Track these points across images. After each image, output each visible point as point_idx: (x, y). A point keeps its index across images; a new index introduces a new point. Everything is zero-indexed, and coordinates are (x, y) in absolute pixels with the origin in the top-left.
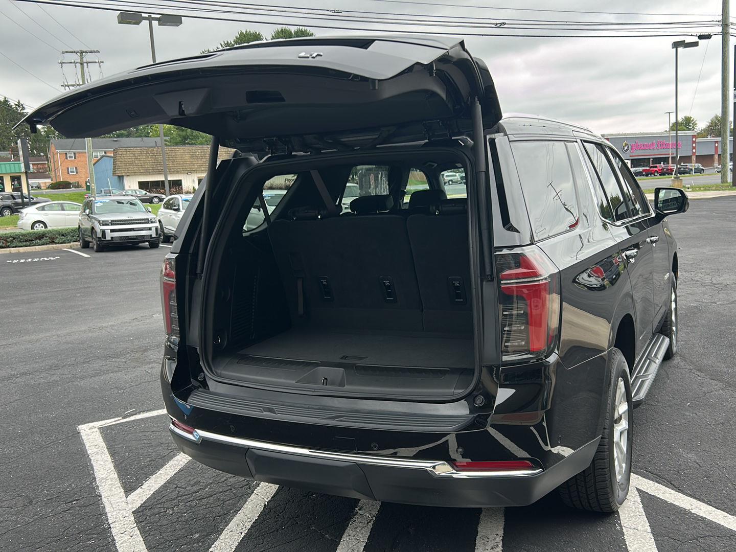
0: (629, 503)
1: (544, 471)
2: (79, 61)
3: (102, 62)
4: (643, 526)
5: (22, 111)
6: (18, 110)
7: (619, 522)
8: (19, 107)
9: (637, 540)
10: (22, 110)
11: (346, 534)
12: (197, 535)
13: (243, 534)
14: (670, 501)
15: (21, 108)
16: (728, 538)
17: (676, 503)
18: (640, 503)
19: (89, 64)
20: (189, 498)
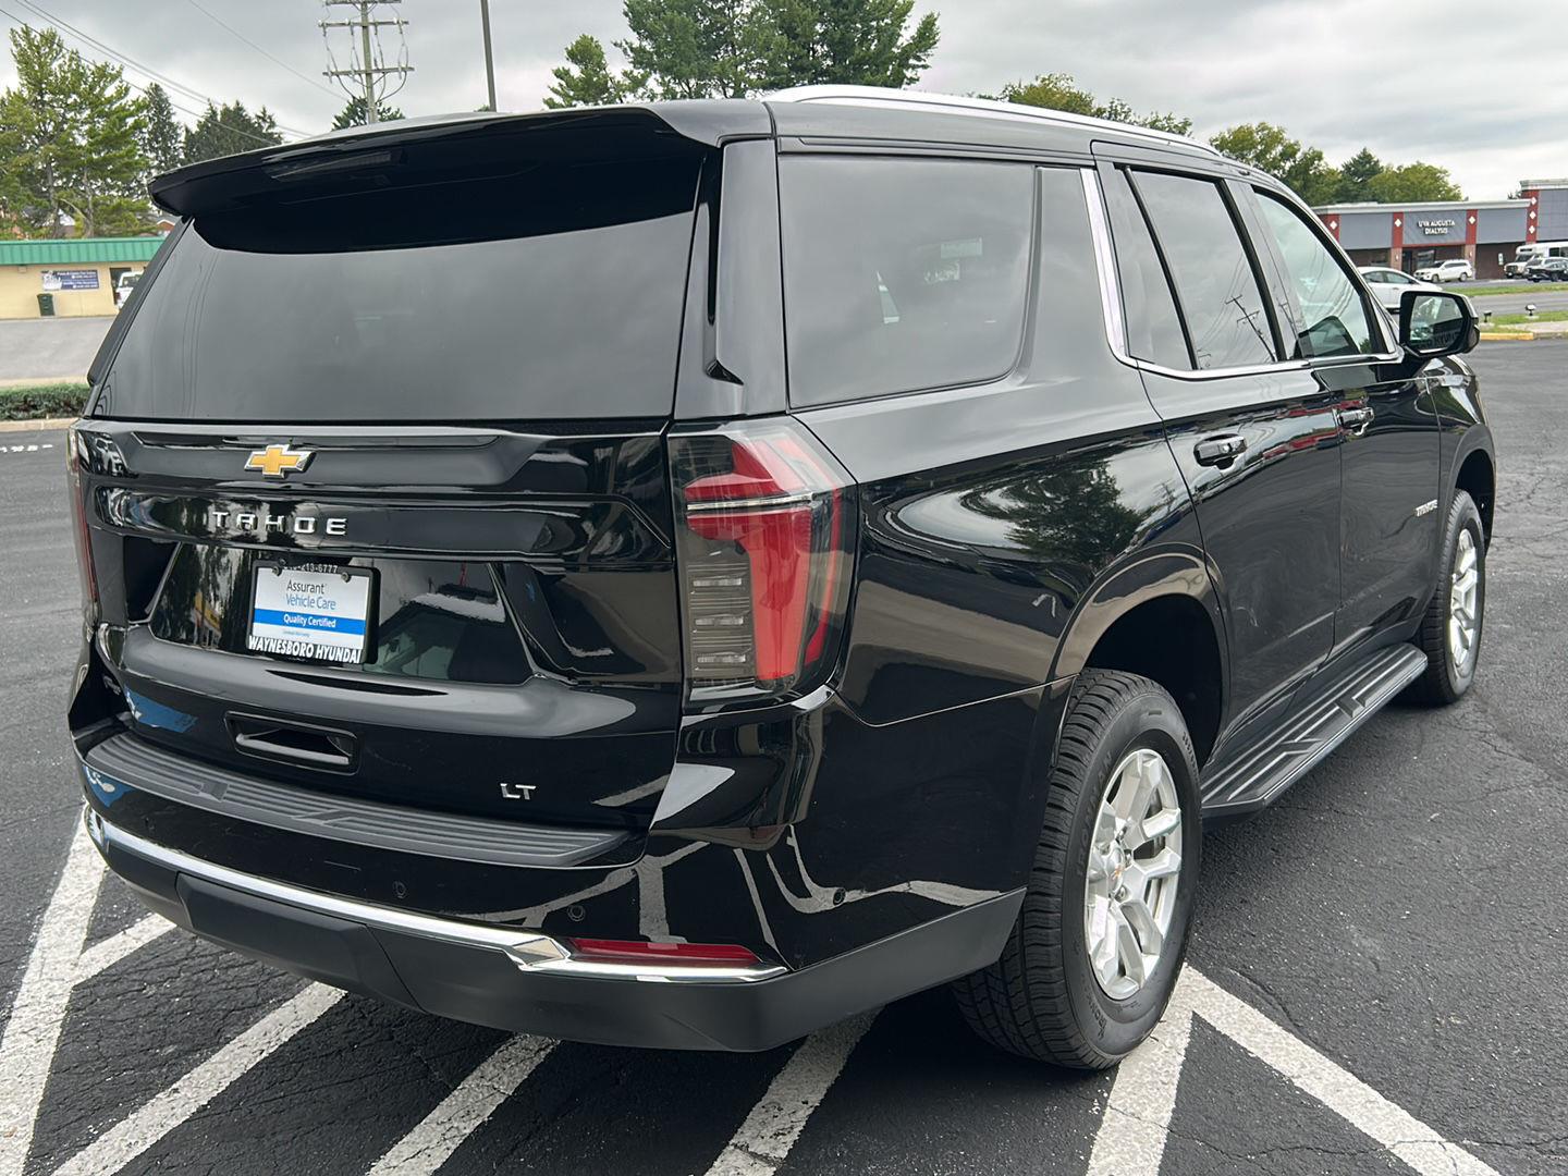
0: (1156, 1051)
1: (791, 972)
2: (360, 20)
3: (406, 23)
4: (1157, 1111)
5: (270, 131)
6: (261, 127)
7: (1105, 1095)
8: (264, 121)
9: (1123, 1145)
10: (269, 127)
11: (477, 1073)
12: (171, 1049)
13: (264, 1055)
14: (1255, 1052)
15: (267, 125)
16: (1348, 1157)
17: (1268, 1060)
18: (1183, 1052)
19: (379, 27)
20: (207, 963)
